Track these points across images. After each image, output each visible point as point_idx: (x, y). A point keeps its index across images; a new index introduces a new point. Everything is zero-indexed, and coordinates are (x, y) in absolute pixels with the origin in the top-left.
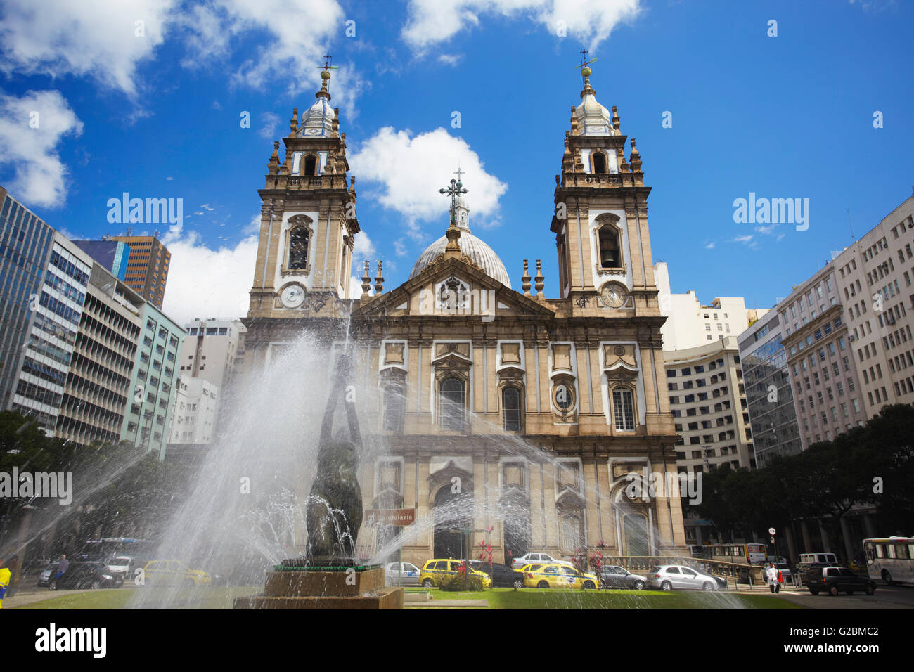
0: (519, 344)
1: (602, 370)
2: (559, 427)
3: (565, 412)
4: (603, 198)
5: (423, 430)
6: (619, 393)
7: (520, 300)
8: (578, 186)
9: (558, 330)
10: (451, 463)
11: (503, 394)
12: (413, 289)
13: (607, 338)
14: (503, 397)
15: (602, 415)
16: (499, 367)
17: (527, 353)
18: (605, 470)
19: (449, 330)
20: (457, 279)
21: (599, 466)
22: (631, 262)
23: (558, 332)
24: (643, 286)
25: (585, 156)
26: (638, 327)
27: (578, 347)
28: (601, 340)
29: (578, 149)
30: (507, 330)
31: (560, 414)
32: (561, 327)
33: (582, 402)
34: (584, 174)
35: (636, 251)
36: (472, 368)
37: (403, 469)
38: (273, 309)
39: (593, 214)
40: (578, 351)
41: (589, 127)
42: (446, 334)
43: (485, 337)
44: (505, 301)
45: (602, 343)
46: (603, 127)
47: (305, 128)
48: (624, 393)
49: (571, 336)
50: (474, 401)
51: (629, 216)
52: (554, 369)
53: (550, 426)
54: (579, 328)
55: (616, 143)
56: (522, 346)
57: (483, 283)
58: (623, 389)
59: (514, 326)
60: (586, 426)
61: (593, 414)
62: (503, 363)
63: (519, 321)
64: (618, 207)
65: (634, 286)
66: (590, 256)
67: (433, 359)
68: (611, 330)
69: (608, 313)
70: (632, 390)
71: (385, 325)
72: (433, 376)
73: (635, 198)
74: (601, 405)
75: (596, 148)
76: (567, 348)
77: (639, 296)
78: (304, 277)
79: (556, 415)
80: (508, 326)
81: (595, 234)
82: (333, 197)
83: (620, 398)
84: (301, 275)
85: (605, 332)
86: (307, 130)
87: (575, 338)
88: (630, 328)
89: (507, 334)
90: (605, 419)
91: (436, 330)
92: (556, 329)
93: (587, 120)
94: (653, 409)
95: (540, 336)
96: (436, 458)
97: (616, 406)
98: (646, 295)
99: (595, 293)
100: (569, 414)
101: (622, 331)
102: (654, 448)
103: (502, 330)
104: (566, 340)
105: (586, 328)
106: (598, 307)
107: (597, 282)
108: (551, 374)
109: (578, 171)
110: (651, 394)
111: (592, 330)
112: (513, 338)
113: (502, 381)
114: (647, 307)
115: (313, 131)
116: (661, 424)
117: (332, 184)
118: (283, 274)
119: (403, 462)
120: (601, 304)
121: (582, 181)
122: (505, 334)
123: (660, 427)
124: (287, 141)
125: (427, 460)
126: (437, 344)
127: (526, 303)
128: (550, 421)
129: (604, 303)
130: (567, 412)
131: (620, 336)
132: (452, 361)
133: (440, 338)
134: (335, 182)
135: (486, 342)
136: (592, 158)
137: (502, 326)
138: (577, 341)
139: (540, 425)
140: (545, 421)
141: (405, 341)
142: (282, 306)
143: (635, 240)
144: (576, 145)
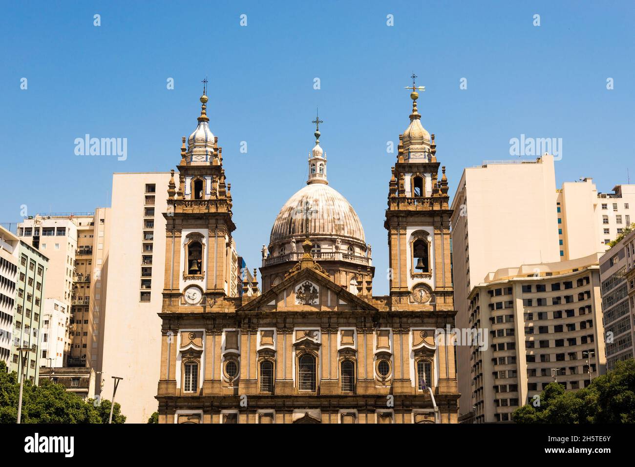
0: (353, 331)
1: (411, 348)
2: (380, 389)
3: (384, 379)
4: (418, 217)
5: (288, 392)
6: (422, 365)
7: (354, 299)
8: (400, 209)
9: (381, 319)
10: (307, 415)
11: (342, 366)
12: (279, 291)
13: (415, 325)
14: (342, 368)
15: (409, 380)
16: (339, 347)
17: (359, 337)
18: (409, 418)
19: (305, 321)
20: (310, 282)
21: (405, 415)
22: (436, 268)
24: (443, 287)
25: (408, 179)
26: (437, 317)
27: (395, 332)
28: (411, 327)
29: (402, 174)
30: (345, 321)
31: (381, 379)
32: (383, 318)
33: (396, 371)
34: (405, 198)
35: (439, 260)
36: (320, 348)
37: (275, 418)
38: (180, 305)
39: (410, 231)
40: (395, 335)
41: (412, 154)
42: (302, 324)
43: (329, 326)
44: (344, 299)
45: (411, 329)
46: (423, 154)
47: (192, 155)
48: (426, 365)
49: (390, 324)
50: (322, 371)
51: (436, 232)
52: (378, 348)
53: (373, 389)
54: (395, 318)
55: (432, 168)
56: (355, 332)
57: (328, 286)
58: (425, 361)
59: (349, 318)
60: (398, 388)
61: (402, 380)
62: (342, 344)
63: (353, 315)
64: (429, 224)
65: (436, 287)
66: (406, 264)
67: (294, 342)
68: (418, 320)
69: (417, 308)
70: (431, 362)
71: (260, 318)
72: (294, 354)
73: (442, 217)
74: (408, 373)
75: (416, 172)
76: (387, 332)
77: (439, 294)
78: (200, 281)
79: (378, 380)
80: (346, 318)
81: (411, 246)
82: (218, 217)
83: (422, 368)
84: (198, 279)
86: (194, 157)
87: (392, 326)
88: (432, 318)
89: (345, 323)
90: (411, 383)
91: (295, 321)
92: (380, 319)
93: (411, 147)
94: (444, 376)
95: (368, 325)
96: (296, 410)
97: (419, 373)
98: (444, 294)
99: (408, 293)
100: (387, 380)
101: (426, 320)
102: (443, 402)
103: (341, 321)
104: (386, 327)
105: (400, 318)
106: (410, 302)
107: (410, 283)
108: (375, 351)
109: (401, 195)
110: (443, 366)
111: (404, 320)
112: (349, 326)
113: (341, 357)
114: (445, 303)
115: (199, 157)
116: (448, 387)
117: (217, 208)
118: (185, 278)
119: (274, 413)
120: (412, 300)
121: (402, 204)
122: (343, 323)
123: (447, 389)
124: (180, 168)
125: (291, 412)
126: (297, 331)
127: (358, 302)
128: (373, 385)
129: (415, 300)
130: (385, 378)
131: (425, 323)
132: (307, 343)
133: (298, 326)
134: (218, 206)
135: (330, 329)
136: (413, 181)
137: (342, 318)
138: (394, 328)
139: (367, 388)
140: (369, 386)
141: (274, 329)
142: (186, 303)
143: (439, 251)
144: (401, 169)
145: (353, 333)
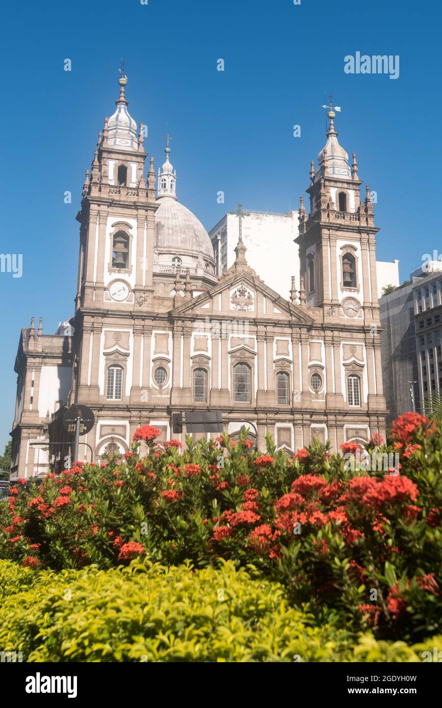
0: (288, 341)
1: (342, 362)
13: (345, 339)
17: (294, 348)
23: (314, 333)
26: (365, 333)
28: (342, 340)
30: (280, 330)
32: (316, 330)
40: (327, 348)
43: (265, 334)
45: (342, 343)
49: (322, 336)
52: (311, 360)
54: (328, 331)
56: (290, 343)
59: (285, 327)
62: (278, 354)
63: (289, 324)
65: (365, 302)
67: (229, 349)
68: (348, 333)
69: (348, 321)
70: (359, 378)
76: (319, 345)
80: (282, 327)
85: (344, 335)
87: (324, 338)
88: (361, 333)
92: (312, 330)
95: (303, 336)
99: (339, 305)
101: (355, 335)
103: (277, 330)
104: (318, 339)
105: (332, 331)
107: (341, 297)
108: (309, 363)
111: (336, 333)
112: (284, 336)
122: (279, 333)
123: (377, 404)
126: (232, 337)
131: (353, 338)
132: (243, 351)
135: (268, 339)
137: (277, 327)
138: (326, 341)
145: (288, 344)
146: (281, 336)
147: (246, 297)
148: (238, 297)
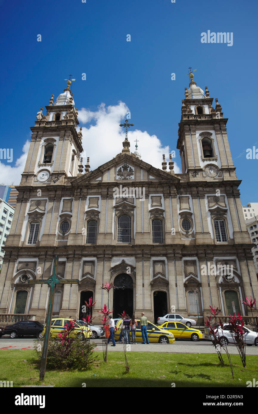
7: (161, 174)
13: (209, 192)
17: (165, 201)
23: (182, 190)
26: (225, 186)
28: (206, 193)
30: (154, 189)
32: (184, 187)
38: (33, 182)
40: (194, 199)
44: (153, 175)
45: (206, 195)
49: (189, 191)
54: (194, 188)
59: (158, 187)
63: (160, 184)
67: (114, 205)
68: (211, 188)
71: (89, 189)
76: (188, 198)
78: (50, 166)
80: (155, 187)
84: (48, 166)
85: (208, 189)
87: (191, 193)
88: (222, 187)
95: (172, 192)
103: (152, 189)
104: (186, 194)
105: (197, 188)
111: (200, 189)
112: (158, 193)
118: (40, 165)
122: (153, 191)
127: (164, 175)
132: (125, 206)
137: (152, 186)
138: (193, 194)
141: (100, 196)
142: (38, 181)
145: (161, 198)
146: (155, 193)
147: (128, 171)
148: (122, 171)
